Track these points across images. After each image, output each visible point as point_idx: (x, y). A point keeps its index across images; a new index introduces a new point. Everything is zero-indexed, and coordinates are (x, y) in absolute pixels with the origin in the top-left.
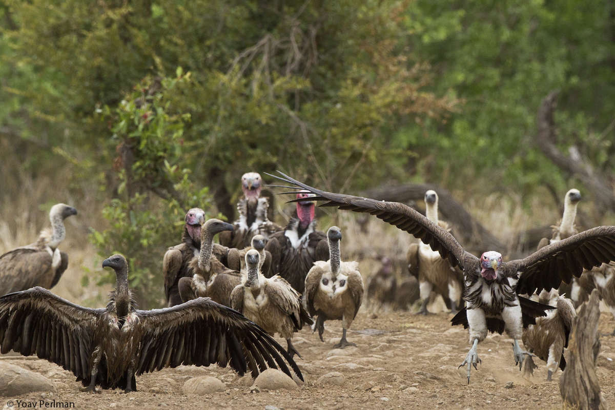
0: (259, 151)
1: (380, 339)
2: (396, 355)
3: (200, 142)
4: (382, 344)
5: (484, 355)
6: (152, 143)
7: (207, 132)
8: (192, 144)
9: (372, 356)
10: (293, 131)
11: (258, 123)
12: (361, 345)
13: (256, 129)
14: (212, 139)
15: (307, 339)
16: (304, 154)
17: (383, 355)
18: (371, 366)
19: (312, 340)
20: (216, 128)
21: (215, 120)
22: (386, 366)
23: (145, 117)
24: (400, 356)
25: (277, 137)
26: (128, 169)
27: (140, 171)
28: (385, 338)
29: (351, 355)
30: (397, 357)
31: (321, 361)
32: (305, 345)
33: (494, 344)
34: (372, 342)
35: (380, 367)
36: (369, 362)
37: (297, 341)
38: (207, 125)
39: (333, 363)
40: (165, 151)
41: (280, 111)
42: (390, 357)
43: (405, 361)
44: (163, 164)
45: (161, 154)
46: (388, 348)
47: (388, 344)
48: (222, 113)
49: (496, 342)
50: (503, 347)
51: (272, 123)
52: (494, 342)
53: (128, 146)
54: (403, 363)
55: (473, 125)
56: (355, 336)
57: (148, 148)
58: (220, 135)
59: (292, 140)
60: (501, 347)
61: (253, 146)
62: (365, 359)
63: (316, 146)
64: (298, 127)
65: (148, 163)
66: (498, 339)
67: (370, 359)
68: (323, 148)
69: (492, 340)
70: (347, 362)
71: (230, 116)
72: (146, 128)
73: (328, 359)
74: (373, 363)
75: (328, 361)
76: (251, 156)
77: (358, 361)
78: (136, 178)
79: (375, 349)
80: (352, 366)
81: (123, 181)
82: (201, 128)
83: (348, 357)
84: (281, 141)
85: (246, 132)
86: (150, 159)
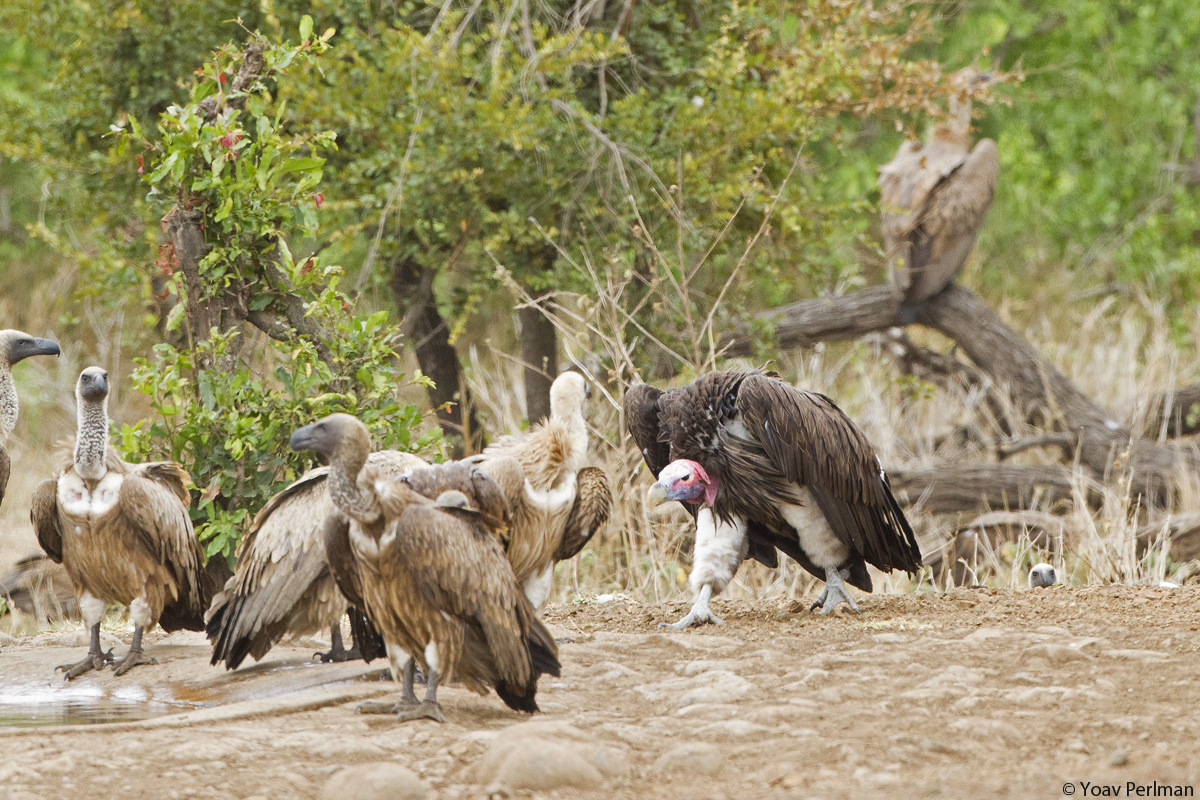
0: (513, 215)
1: (808, 659)
2: (846, 698)
3: (367, 199)
4: (812, 672)
5: (1061, 689)
6: (247, 206)
7: (386, 174)
8: (350, 204)
9: (787, 703)
10: (593, 164)
11: (508, 149)
12: (762, 676)
13: (503, 163)
14: (395, 193)
15: (631, 667)
16: (622, 222)
17: (814, 698)
18: (785, 726)
19: (643, 667)
20: (405, 164)
21: (402, 145)
22: (823, 724)
23: (226, 143)
24: (855, 699)
25: (553, 183)
26: (189, 271)
27: (219, 273)
28: (819, 658)
29: (738, 701)
30: (849, 703)
31: (664, 718)
32: (626, 682)
33: (1085, 664)
34: (788, 669)
35: (807, 726)
36: (780, 718)
37: (606, 671)
38: (383, 159)
39: (694, 721)
40: (278, 222)
41: (561, 116)
42: (832, 703)
43: (869, 712)
44: (276, 254)
45: (269, 230)
46: (826, 681)
47: (826, 673)
48: (419, 125)
49: (1091, 657)
50: (1108, 668)
51: (543, 148)
52: (1085, 660)
53: (187, 214)
54: (862, 715)
56: (747, 654)
57: (236, 218)
58: (414, 181)
59: (591, 189)
60: (1101, 670)
61: (499, 205)
62: (771, 710)
63: (651, 200)
64: (606, 156)
65: (236, 252)
66: (1096, 651)
67: (783, 710)
68: (668, 203)
69: (1082, 653)
70: (728, 718)
71: (439, 133)
72: (230, 170)
73: (682, 712)
74: (789, 719)
75: (682, 717)
76: (493, 227)
77: (754, 714)
78: (211, 291)
79: (793, 686)
80: (739, 727)
81: (178, 299)
82: (370, 166)
83: (730, 706)
84: (564, 190)
85: (478, 171)
86: (242, 245)
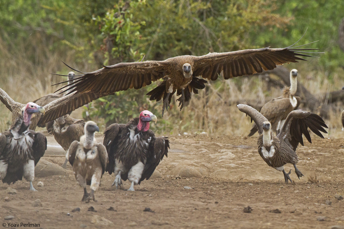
0: (181, 43)
1: (249, 151)
2: (257, 160)
3: (149, 38)
4: (249, 154)
5: (306, 161)
6: (124, 38)
7: (154, 32)
8: (145, 38)
9: (244, 160)
10: (201, 33)
11: (182, 28)
12: (238, 154)
13: (181, 31)
14: (155, 36)
15: (208, 150)
16: (207, 46)
17: (250, 160)
18: (243, 166)
19: (211, 150)
20: (158, 30)
21: (158, 26)
22: (252, 166)
23: (120, 23)
24: (259, 160)
25: (192, 36)
26: (110, 51)
27: (116, 53)
28: (251, 150)
29: (232, 159)
30: (258, 161)
31: (215, 162)
32: (207, 153)
33: (312, 156)
34: (244, 152)
35: (248, 166)
36: (242, 164)
37: (202, 151)
38: (153, 29)
39: (222, 163)
40: (131, 42)
41: (195, 21)
42: (254, 161)
44: (129, 50)
45: (128, 44)
46: (253, 156)
47: (253, 154)
48: (162, 21)
49: (313, 154)
50: (317, 157)
51: (190, 29)
52: (312, 154)
53: (110, 39)
54: (261, 164)
55: (302, 32)
56: (234, 149)
57: (121, 41)
58: (161, 34)
59: (200, 38)
60: (316, 157)
61: (179, 40)
62: (240, 162)
63: (214, 42)
64: (204, 31)
65: (121, 49)
66: (315, 153)
67: (242, 162)
68: (217, 43)
69: (311, 153)
70: (230, 163)
71: (166, 24)
72: (120, 29)
73: (219, 161)
74: (244, 164)
75: (219, 162)
76: (177, 46)
77: (236, 162)
78: (114, 57)
79: (245, 156)
80: (233, 165)
81: (106, 58)
82: (150, 30)
83: (230, 160)
84: (194, 38)
85: (175, 33)
86: (122, 47)
